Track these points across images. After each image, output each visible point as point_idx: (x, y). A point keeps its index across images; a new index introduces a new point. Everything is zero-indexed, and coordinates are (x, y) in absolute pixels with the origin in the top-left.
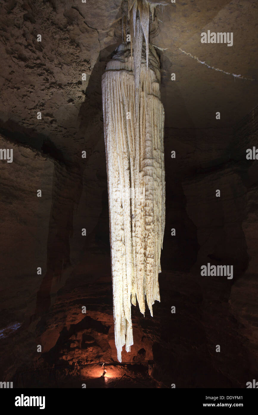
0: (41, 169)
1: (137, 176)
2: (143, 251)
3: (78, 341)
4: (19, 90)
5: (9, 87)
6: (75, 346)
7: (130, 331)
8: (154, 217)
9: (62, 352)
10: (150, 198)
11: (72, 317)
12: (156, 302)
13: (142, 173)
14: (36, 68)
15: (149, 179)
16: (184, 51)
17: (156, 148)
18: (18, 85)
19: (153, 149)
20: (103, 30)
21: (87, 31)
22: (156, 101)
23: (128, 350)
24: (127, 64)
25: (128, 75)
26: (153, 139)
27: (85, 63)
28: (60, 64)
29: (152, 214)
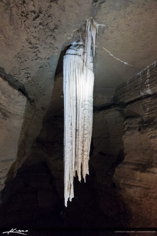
1: (80, 109)
2: (81, 148)
4: (21, 59)
7: (72, 190)
8: (88, 131)
12: (87, 175)
13: (83, 108)
14: (34, 49)
15: (87, 112)
16: (105, 49)
17: (90, 96)
20: (69, 33)
21: (62, 33)
23: (71, 200)
24: (78, 52)
25: (79, 58)
27: (56, 49)
28: (44, 48)
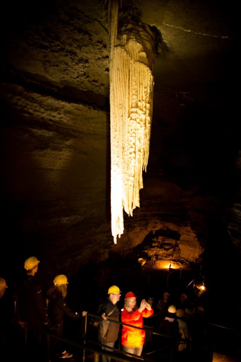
0: (95, 118)
1: (126, 120)
3: (159, 242)
5: (51, 65)
6: (156, 245)
9: (145, 248)
10: (132, 135)
11: (154, 225)
13: (130, 118)
15: (133, 123)
16: (167, 25)
17: (141, 100)
18: (56, 64)
19: (138, 101)
21: (89, 22)
22: (142, 66)
23: (120, 237)
25: (121, 49)
26: (138, 94)
27: (99, 44)
29: (134, 147)
